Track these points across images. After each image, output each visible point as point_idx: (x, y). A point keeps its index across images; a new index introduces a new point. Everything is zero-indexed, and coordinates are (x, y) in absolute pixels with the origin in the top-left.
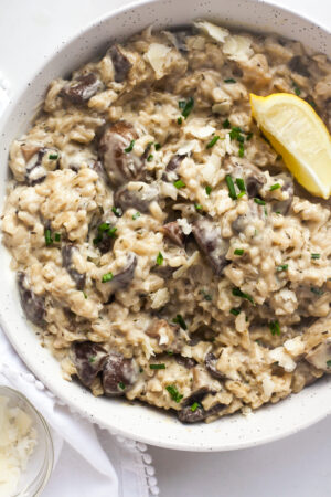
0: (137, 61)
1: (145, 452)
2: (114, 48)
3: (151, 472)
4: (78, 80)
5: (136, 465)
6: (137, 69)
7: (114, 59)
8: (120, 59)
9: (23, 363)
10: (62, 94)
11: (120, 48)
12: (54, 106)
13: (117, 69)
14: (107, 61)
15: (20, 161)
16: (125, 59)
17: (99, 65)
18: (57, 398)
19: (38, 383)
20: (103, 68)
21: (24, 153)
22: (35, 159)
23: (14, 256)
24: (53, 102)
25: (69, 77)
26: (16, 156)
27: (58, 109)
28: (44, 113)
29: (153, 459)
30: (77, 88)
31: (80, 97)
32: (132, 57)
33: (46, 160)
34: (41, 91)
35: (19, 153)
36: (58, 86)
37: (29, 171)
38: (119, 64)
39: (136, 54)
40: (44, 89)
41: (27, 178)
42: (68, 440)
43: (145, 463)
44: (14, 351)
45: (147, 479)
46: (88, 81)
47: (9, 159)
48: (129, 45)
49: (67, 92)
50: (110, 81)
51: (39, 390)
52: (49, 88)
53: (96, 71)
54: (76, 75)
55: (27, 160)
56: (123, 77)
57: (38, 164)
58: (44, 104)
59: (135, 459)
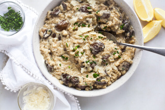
0: (68, 5)
1: (77, 100)
2: (62, 2)
3: (79, 105)
4: (55, 10)
5: (75, 103)
6: (69, 7)
7: (63, 5)
8: (64, 5)
9: (46, 78)
10: (51, 14)
11: (64, 2)
12: (49, 17)
13: (64, 7)
14: (61, 5)
15: (42, 33)
16: (65, 5)
17: (59, 7)
18: (54, 86)
19: (49, 82)
20: (60, 7)
21: (42, 31)
22: (45, 32)
23: (44, 56)
24: (49, 16)
25: (52, 10)
26: (41, 32)
27: (50, 18)
28: (47, 19)
29: (79, 101)
30: (55, 12)
31: (55, 14)
32: (67, 4)
33: (48, 32)
34: (46, 13)
35: (41, 31)
36: (50, 12)
37: (44, 35)
38: (64, 6)
39: (68, 3)
40: (47, 13)
41: (44, 37)
42: (58, 97)
43: (77, 103)
44: (43, 76)
45: (78, 107)
46: (57, 11)
47: (39, 33)
48: (66, 1)
49: (52, 13)
50: (62, 10)
51: (50, 84)
52: (48, 13)
53: (59, 8)
54: (54, 9)
55: (43, 33)
56: (65, 9)
57: (46, 33)
58: (47, 17)
59: (75, 102)
